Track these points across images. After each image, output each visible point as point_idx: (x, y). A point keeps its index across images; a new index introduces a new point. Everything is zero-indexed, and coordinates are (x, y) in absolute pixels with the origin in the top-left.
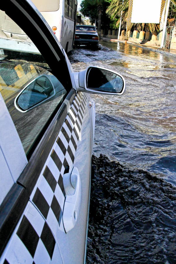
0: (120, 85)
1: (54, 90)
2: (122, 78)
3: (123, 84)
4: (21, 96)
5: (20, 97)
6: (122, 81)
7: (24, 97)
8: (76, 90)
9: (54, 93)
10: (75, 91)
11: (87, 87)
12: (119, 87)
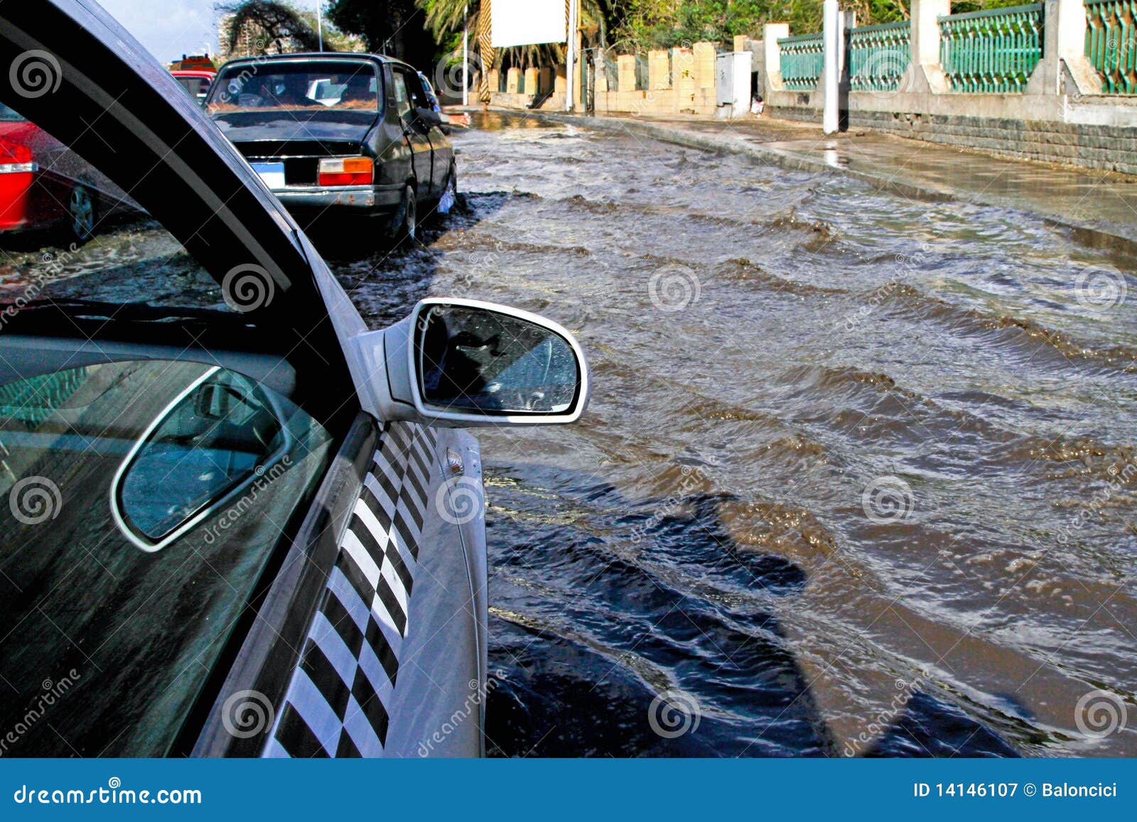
0: (564, 379)
1: (285, 428)
2: (568, 343)
3: (575, 369)
4: (131, 474)
5: (129, 479)
6: (573, 359)
7: (146, 477)
8: (376, 415)
9: (283, 442)
10: (375, 421)
11: (423, 401)
12: (559, 386)
